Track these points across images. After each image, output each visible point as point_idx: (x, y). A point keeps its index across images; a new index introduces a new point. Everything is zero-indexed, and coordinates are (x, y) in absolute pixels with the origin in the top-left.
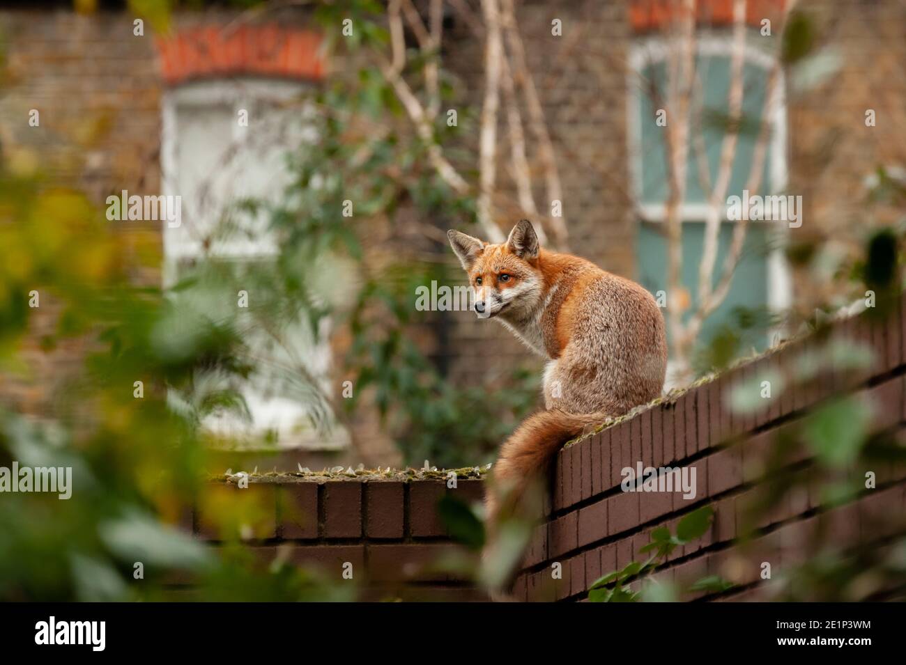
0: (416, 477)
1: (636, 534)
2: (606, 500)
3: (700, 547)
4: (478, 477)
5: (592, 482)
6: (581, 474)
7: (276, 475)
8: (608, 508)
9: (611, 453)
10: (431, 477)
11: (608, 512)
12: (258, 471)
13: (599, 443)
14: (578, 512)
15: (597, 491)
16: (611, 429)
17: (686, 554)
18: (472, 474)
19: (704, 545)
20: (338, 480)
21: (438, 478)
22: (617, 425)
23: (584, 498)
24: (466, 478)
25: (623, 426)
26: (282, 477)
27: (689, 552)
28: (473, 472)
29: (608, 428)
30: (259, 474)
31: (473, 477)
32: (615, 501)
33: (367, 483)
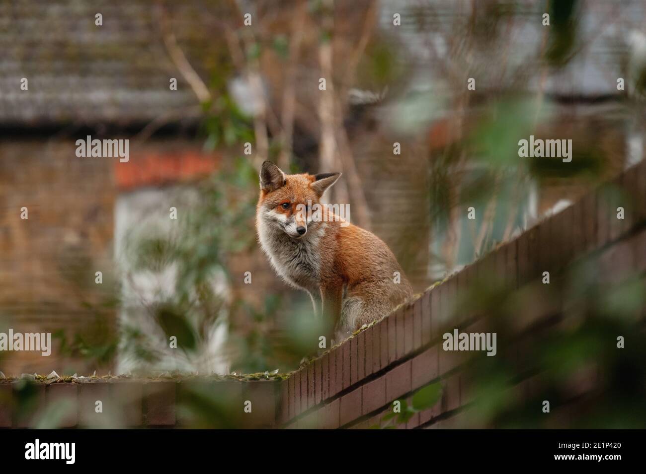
0: (219, 379)
1: (384, 412)
2: (361, 387)
3: (432, 417)
4: (268, 379)
5: (351, 375)
6: (343, 370)
7: (110, 377)
8: (362, 393)
9: (365, 350)
10: (231, 379)
11: (362, 397)
12: (96, 375)
13: (356, 343)
14: (340, 399)
15: (354, 381)
16: (365, 331)
17: (421, 423)
18: (263, 377)
19: (435, 415)
20: (158, 381)
21: (236, 380)
22: (370, 328)
23: (344, 388)
24: (258, 379)
25: (374, 328)
26: (115, 379)
27: (424, 422)
28: (263, 376)
29: (363, 331)
30: (97, 377)
31: (263, 379)
32: (368, 388)
33: (180, 383)
